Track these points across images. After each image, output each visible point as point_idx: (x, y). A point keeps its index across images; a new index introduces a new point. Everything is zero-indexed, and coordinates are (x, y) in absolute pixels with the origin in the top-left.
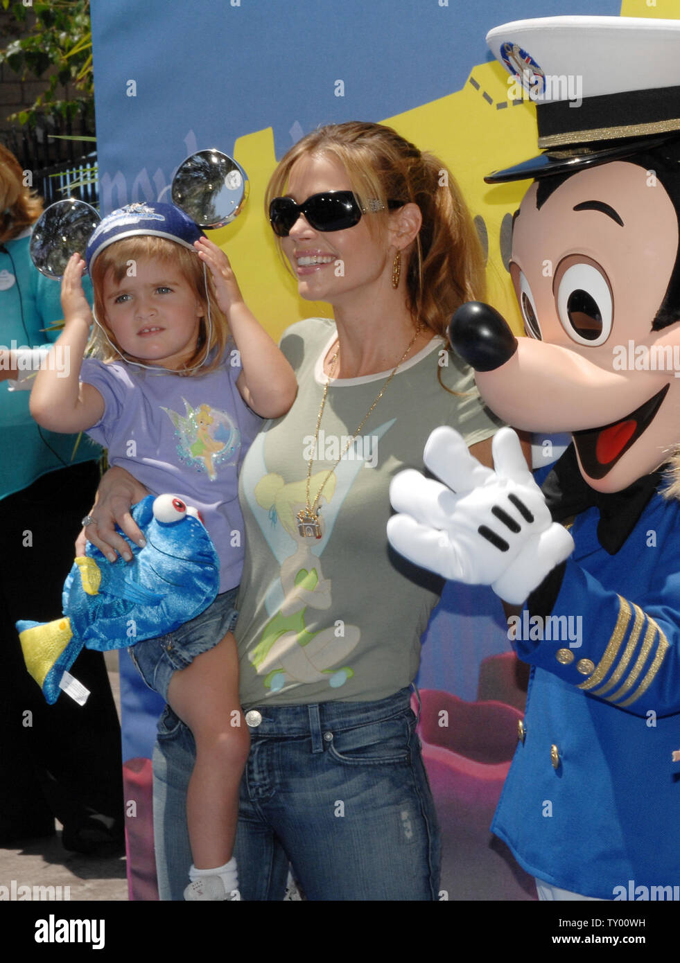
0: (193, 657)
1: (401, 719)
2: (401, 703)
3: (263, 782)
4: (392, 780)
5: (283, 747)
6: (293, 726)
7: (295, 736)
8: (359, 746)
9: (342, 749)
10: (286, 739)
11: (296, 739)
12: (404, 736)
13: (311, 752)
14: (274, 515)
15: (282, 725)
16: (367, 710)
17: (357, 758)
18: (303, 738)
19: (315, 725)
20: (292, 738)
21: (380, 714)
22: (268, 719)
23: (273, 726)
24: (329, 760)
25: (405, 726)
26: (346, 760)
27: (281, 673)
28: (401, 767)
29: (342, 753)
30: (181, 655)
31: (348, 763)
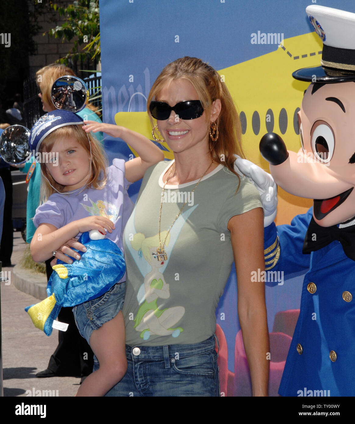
0: (102, 324)
1: (209, 354)
2: (210, 347)
3: (142, 382)
4: (203, 383)
5: (151, 365)
6: (155, 355)
7: (157, 360)
8: (187, 366)
9: (179, 367)
10: (152, 361)
11: (157, 361)
12: (211, 363)
13: (164, 368)
14: (141, 253)
15: (150, 355)
16: (192, 349)
17: (187, 371)
18: (161, 361)
19: (166, 355)
20: (156, 361)
21: (198, 351)
22: (144, 352)
23: (146, 355)
24: (173, 372)
25: (211, 358)
26: (181, 372)
27: (148, 331)
28: (209, 378)
29: (179, 369)
30: (96, 323)
31: (183, 373)
